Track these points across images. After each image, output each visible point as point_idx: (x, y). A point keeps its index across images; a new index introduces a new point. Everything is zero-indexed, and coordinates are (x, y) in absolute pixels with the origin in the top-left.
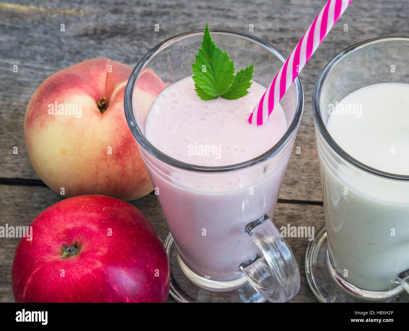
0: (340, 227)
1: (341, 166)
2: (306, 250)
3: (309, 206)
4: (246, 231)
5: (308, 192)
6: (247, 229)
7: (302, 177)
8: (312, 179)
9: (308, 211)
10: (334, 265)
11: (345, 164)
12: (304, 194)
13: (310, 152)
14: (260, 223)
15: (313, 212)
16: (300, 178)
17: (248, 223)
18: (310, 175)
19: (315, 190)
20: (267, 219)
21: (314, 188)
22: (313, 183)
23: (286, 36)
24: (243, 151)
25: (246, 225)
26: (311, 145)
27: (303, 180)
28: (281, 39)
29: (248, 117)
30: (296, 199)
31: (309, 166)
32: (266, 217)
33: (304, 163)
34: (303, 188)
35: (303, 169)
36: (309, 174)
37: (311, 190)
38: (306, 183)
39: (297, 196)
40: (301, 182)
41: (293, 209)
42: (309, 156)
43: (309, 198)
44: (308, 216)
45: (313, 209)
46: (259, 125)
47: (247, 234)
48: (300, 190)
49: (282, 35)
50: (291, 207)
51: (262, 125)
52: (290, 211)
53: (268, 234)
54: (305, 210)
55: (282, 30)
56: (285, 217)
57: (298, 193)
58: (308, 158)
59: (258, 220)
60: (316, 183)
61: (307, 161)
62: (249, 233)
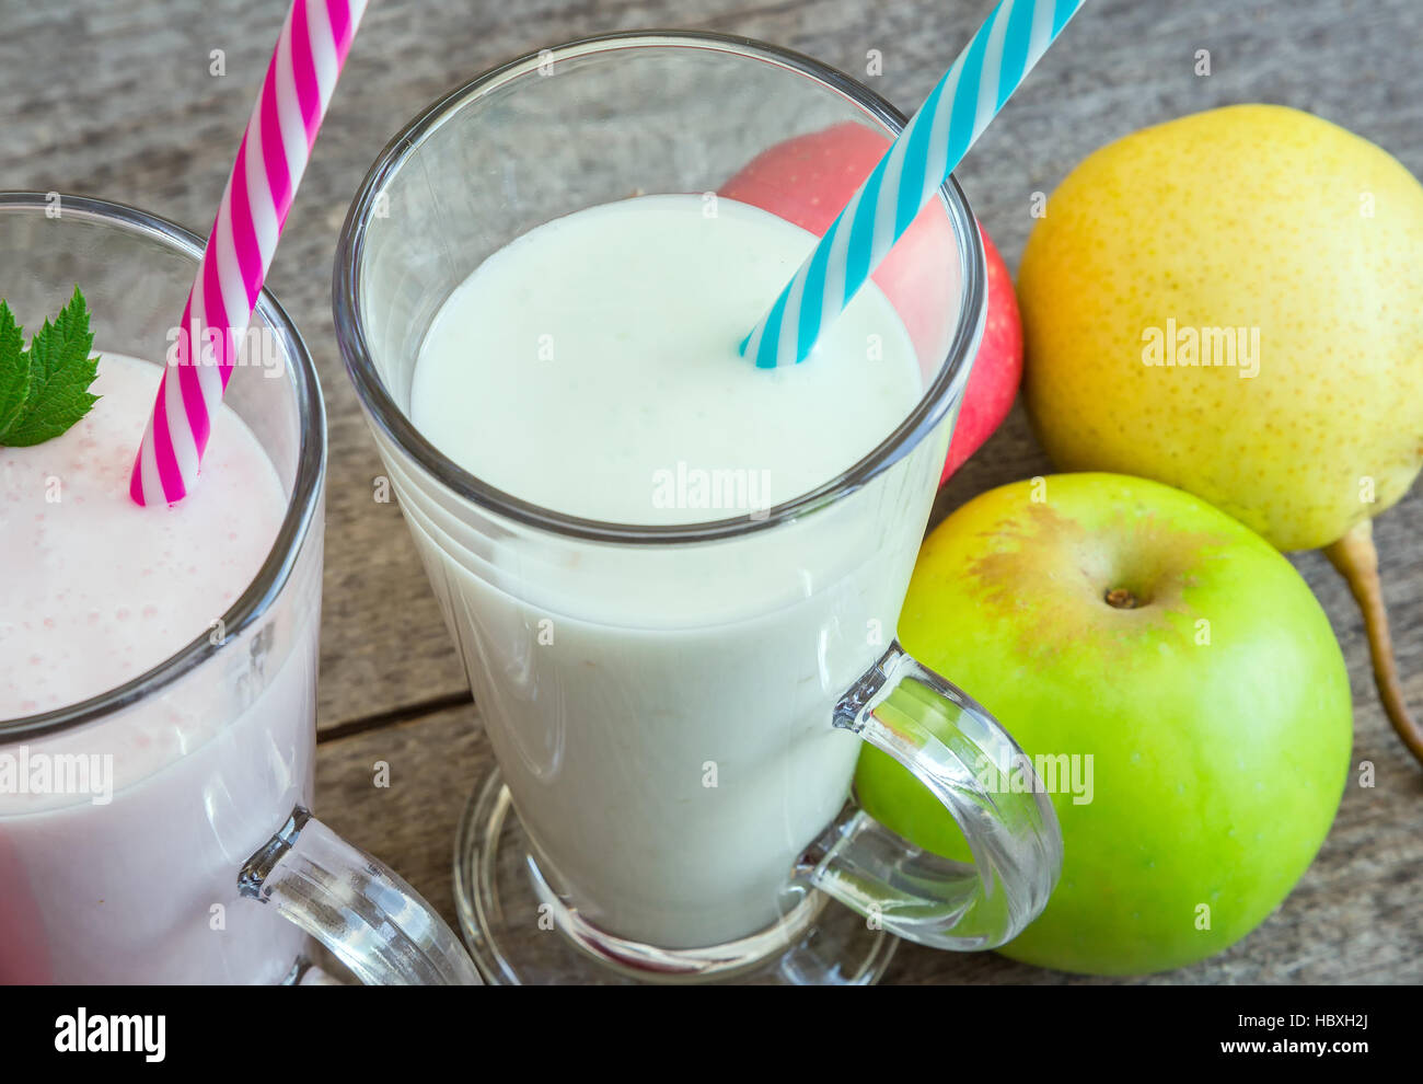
0: (556, 759)
1: (502, 547)
2: (450, 884)
3: (410, 726)
4: (244, 892)
5: (387, 677)
6: (245, 882)
7: (352, 633)
8: (386, 627)
9: (412, 744)
10: (564, 897)
11: (511, 535)
12: (377, 688)
13: (347, 536)
14: (286, 846)
15: (427, 742)
16: (341, 637)
17: (245, 861)
18: (375, 617)
19: (408, 665)
20: (307, 821)
21: (404, 658)
22: (394, 642)
23: (118, 154)
24: (149, 612)
25: (239, 869)
26: (342, 511)
27: (355, 643)
28: (104, 172)
29: (126, 487)
30: (354, 716)
31: (361, 585)
32: (300, 817)
33: (339, 580)
34: (367, 669)
35: (343, 604)
36: (367, 615)
37: (393, 668)
38: (369, 649)
39: (354, 705)
40: (352, 652)
41: (355, 756)
42: (350, 553)
43: (399, 698)
44: (417, 760)
45: (426, 732)
46: (176, 503)
47: (250, 899)
48: (359, 682)
49: (104, 156)
50: (349, 752)
51: (183, 500)
52: (347, 766)
53: (326, 873)
54: (400, 746)
55: (93, 139)
56: (337, 792)
57: (356, 694)
58: (347, 559)
59: (276, 838)
60: (404, 637)
61: (348, 570)
62: (256, 894)
